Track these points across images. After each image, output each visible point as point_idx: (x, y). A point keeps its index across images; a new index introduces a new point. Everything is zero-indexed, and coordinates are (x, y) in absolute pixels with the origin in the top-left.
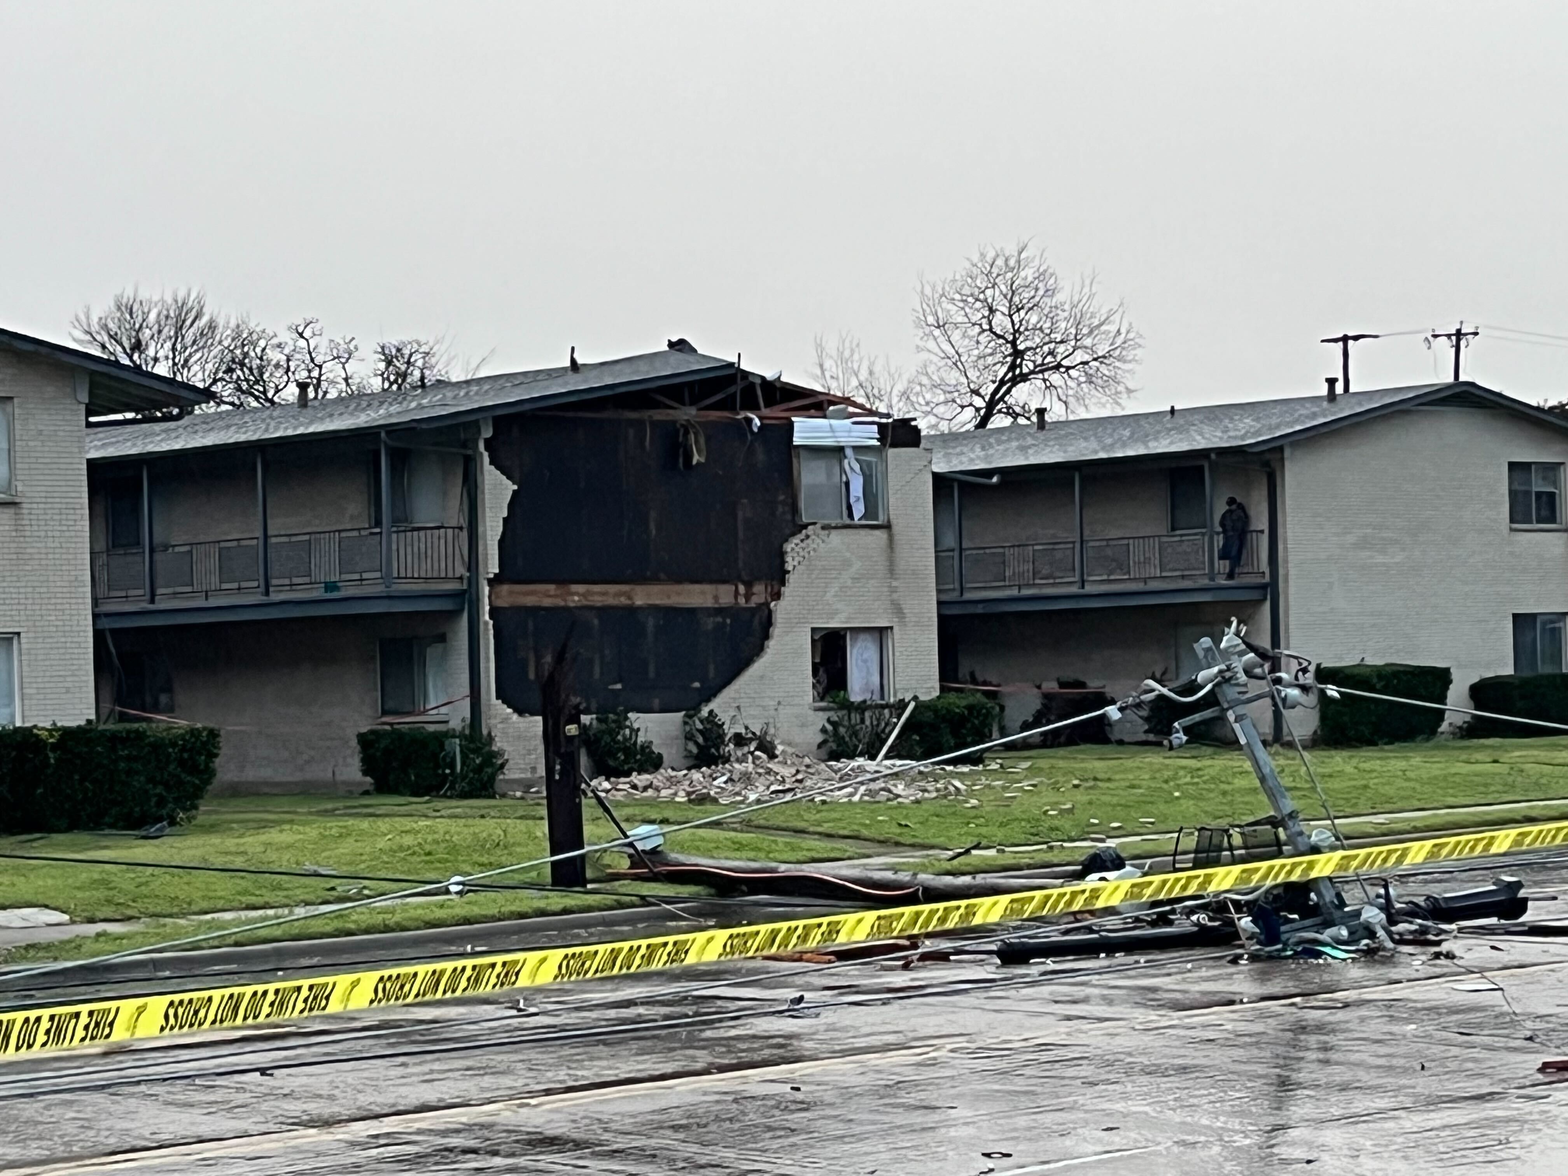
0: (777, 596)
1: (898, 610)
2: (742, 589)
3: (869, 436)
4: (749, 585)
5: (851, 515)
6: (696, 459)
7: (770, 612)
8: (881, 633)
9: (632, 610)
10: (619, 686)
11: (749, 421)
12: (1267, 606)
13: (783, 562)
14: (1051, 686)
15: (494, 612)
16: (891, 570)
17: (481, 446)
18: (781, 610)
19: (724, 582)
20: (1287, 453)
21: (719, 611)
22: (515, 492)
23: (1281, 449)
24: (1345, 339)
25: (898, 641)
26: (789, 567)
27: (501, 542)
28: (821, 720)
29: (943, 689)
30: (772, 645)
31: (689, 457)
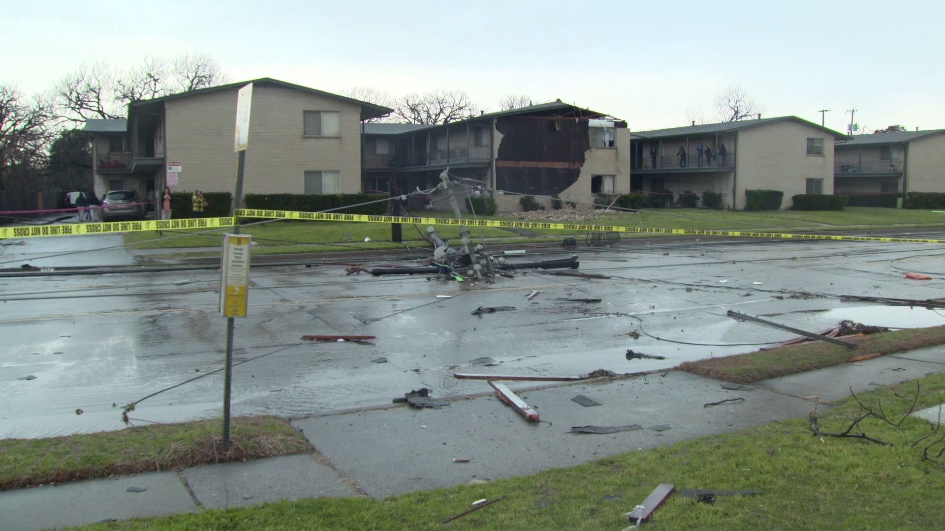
0: (582, 166)
1: (618, 171)
2: (571, 163)
3: (611, 124)
4: (574, 163)
5: (605, 145)
6: (557, 129)
7: (579, 170)
8: (613, 177)
9: (538, 168)
10: (533, 188)
11: (575, 120)
12: (733, 173)
13: (584, 157)
14: (682, 192)
15: (496, 168)
16: (617, 160)
17: (494, 125)
18: (583, 169)
19: (566, 161)
20: (739, 133)
21: (565, 169)
22: (503, 138)
23: (737, 132)
24: (823, 111)
25: (618, 178)
26: (586, 158)
27: (499, 150)
28: (593, 198)
29: (631, 192)
30: (580, 179)
31: (555, 129)
